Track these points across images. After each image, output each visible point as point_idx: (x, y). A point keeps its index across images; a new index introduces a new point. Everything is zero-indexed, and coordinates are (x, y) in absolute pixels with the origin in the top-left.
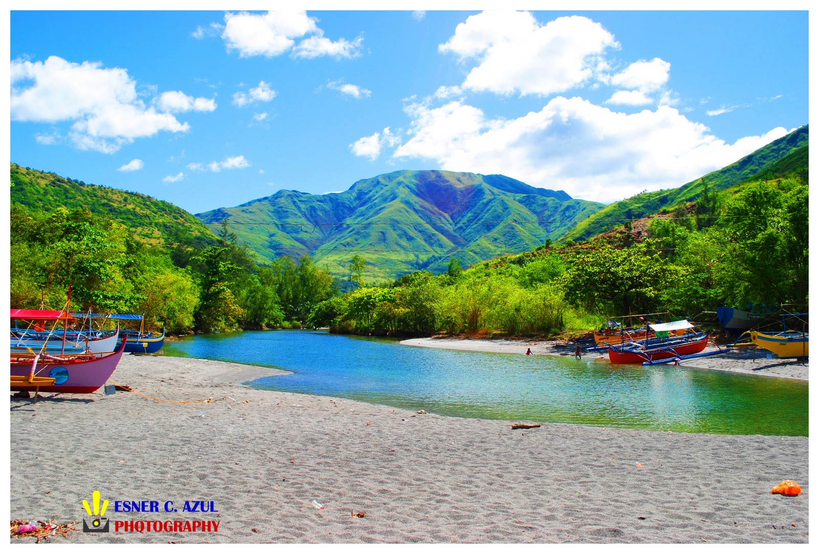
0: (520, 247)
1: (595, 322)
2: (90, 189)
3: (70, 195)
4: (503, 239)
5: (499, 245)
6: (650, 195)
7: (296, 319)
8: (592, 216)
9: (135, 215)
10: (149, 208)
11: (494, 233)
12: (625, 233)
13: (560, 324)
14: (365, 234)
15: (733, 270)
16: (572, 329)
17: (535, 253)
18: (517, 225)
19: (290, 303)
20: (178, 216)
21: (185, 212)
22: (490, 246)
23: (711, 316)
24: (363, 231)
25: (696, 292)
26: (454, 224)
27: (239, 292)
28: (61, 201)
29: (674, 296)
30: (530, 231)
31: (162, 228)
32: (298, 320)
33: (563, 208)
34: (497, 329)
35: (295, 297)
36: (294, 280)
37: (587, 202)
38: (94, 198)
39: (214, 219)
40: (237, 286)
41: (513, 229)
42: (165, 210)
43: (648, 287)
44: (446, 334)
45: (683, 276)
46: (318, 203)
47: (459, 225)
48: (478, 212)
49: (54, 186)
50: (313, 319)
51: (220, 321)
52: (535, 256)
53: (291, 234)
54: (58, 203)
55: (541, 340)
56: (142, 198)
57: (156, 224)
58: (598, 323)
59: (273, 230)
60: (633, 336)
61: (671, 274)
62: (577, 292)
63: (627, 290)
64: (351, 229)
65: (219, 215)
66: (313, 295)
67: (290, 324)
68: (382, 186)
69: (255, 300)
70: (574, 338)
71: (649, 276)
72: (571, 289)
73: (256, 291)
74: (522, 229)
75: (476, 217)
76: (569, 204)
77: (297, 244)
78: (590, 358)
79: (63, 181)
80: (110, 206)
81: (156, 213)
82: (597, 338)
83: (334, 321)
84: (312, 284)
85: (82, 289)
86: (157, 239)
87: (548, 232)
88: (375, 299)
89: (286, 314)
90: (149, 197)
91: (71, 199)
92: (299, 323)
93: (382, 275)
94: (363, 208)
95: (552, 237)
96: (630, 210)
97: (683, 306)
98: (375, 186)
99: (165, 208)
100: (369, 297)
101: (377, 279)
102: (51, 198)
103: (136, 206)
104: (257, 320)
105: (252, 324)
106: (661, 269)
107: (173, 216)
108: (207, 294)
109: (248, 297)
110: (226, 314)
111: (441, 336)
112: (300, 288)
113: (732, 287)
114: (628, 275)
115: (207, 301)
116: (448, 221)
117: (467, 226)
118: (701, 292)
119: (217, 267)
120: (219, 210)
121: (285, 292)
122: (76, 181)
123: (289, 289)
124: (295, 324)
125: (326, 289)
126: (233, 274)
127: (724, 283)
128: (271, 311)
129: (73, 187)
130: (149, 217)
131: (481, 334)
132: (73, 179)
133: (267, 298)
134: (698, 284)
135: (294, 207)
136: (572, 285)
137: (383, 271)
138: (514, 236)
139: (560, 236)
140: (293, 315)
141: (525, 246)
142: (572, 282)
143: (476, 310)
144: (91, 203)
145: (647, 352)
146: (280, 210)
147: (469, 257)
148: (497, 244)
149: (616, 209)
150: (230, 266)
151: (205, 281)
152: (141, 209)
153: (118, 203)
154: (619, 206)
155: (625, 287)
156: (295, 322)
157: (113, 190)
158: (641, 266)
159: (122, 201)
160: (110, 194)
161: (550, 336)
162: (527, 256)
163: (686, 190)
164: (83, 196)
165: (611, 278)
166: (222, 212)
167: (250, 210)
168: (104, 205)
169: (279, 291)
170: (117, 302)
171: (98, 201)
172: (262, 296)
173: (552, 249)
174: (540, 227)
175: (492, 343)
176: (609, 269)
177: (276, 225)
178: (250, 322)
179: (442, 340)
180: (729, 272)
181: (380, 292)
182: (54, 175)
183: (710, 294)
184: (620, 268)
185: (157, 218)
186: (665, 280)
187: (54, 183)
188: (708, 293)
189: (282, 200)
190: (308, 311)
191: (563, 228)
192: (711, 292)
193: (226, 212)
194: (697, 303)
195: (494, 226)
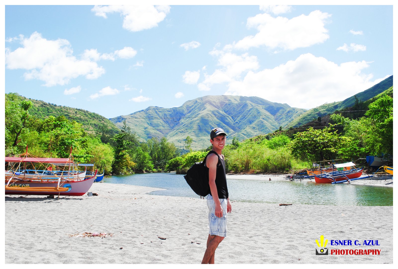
0: (266, 132)
1: (306, 165)
2: (59, 108)
3: (50, 111)
4: (257, 127)
5: (256, 131)
6: (329, 105)
7: (159, 168)
8: (301, 115)
9: (81, 120)
10: (87, 116)
11: (253, 125)
12: (318, 123)
13: (289, 166)
14: (190, 127)
15: (373, 138)
16: (295, 169)
17: (275, 133)
18: (264, 121)
19: (156, 160)
20: (101, 120)
21: (104, 118)
22: (251, 131)
23: (363, 160)
24: (190, 125)
25: (355, 149)
26: (233, 121)
27: (132, 155)
28: (46, 114)
29: (345, 152)
30: (271, 124)
31: (94, 126)
32: (160, 168)
33: (286, 112)
34: (258, 169)
35: (159, 157)
36: (158, 149)
37: (298, 109)
38: (61, 112)
39: (118, 121)
40: (132, 152)
41: (262, 122)
42: (95, 117)
43: (332, 147)
44: (233, 173)
45: (349, 141)
46: (168, 112)
47: (236, 121)
48: (245, 115)
49: (42, 107)
50: (168, 167)
51: (124, 169)
52: (274, 135)
53: (155, 128)
54: (44, 115)
55: (280, 174)
56: (84, 111)
57: (91, 124)
58: (307, 165)
59: (146, 125)
60: (326, 170)
61: (343, 141)
62: (298, 150)
63: (322, 149)
64: (184, 124)
65: (120, 119)
66: (167, 156)
67: (157, 170)
68: (199, 103)
69: (140, 159)
70: (296, 173)
71: (332, 142)
72: (294, 149)
73: (140, 154)
74: (267, 123)
75: (244, 117)
76: (290, 110)
77: (158, 132)
78: (305, 181)
79: (46, 105)
80: (69, 116)
81: (91, 119)
82: (308, 172)
83: (179, 168)
84: (167, 151)
85: (64, 153)
86: (92, 131)
87: (279, 124)
88: (198, 157)
89: (155, 165)
90: (87, 111)
91: (50, 113)
92: (161, 170)
93: (199, 146)
94: (189, 114)
95: (282, 125)
96: (319, 112)
97: (349, 156)
98: (195, 103)
99: (95, 116)
100: (196, 156)
101: (197, 148)
102: (41, 113)
103: (81, 115)
104: (141, 168)
105: (139, 170)
106: (338, 138)
107: (99, 120)
108: (118, 156)
109: (136, 158)
110: (127, 166)
111: (231, 173)
112: (161, 153)
113: (373, 146)
114: (322, 141)
115: (118, 159)
116: (231, 119)
117: (240, 122)
118: (358, 149)
119: (122, 143)
120: (120, 116)
121: (154, 155)
122: (53, 104)
123: (156, 153)
124: (159, 170)
125: (173, 153)
126: (129, 147)
127: (369, 144)
128: (148, 164)
129: (51, 107)
130: (87, 121)
131: (251, 172)
132: (51, 103)
133: (146, 158)
134: (356, 145)
135: (156, 114)
136: (295, 147)
137: (199, 144)
138: (263, 126)
139: (285, 126)
140: (158, 166)
141: (269, 131)
142: (295, 146)
143: (248, 161)
144: (60, 114)
145: (333, 178)
146: (149, 116)
147: (241, 137)
148: (255, 130)
149: (313, 112)
150: (128, 142)
151: (117, 150)
152: (84, 117)
153: (72, 114)
154: (314, 110)
155: (320, 148)
156: (159, 169)
157: (70, 108)
158: (328, 137)
159: (75, 113)
160: (69, 110)
161: (285, 172)
162: (270, 135)
163: (347, 102)
164: (56, 111)
165: (314, 143)
166: (122, 118)
167: (135, 116)
168: (66, 115)
169: (151, 154)
170: (80, 159)
171: (63, 113)
172: (143, 157)
173: (282, 131)
174: (276, 122)
175: (257, 176)
176: (313, 139)
177: (148, 123)
178: (137, 170)
179: (232, 175)
180: (372, 138)
181: (201, 153)
182: (42, 102)
183: (362, 150)
184: (318, 138)
185: (91, 121)
186: (340, 144)
187: (42, 105)
188: (361, 150)
189: (151, 111)
190: (165, 164)
191: (287, 122)
192: (363, 149)
193: (124, 117)
194: (356, 154)
195: (253, 121)
